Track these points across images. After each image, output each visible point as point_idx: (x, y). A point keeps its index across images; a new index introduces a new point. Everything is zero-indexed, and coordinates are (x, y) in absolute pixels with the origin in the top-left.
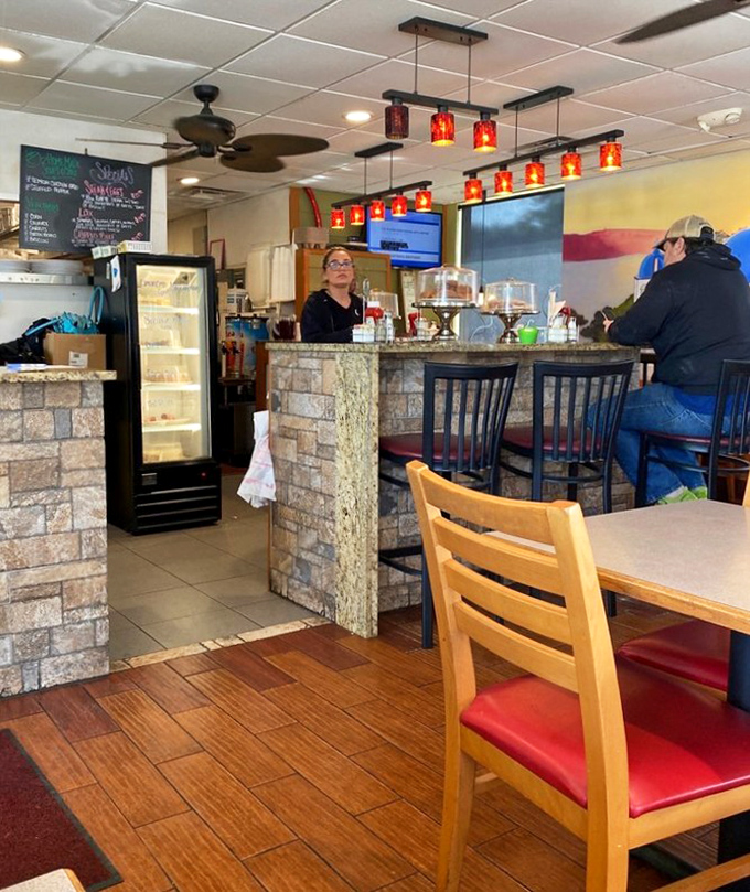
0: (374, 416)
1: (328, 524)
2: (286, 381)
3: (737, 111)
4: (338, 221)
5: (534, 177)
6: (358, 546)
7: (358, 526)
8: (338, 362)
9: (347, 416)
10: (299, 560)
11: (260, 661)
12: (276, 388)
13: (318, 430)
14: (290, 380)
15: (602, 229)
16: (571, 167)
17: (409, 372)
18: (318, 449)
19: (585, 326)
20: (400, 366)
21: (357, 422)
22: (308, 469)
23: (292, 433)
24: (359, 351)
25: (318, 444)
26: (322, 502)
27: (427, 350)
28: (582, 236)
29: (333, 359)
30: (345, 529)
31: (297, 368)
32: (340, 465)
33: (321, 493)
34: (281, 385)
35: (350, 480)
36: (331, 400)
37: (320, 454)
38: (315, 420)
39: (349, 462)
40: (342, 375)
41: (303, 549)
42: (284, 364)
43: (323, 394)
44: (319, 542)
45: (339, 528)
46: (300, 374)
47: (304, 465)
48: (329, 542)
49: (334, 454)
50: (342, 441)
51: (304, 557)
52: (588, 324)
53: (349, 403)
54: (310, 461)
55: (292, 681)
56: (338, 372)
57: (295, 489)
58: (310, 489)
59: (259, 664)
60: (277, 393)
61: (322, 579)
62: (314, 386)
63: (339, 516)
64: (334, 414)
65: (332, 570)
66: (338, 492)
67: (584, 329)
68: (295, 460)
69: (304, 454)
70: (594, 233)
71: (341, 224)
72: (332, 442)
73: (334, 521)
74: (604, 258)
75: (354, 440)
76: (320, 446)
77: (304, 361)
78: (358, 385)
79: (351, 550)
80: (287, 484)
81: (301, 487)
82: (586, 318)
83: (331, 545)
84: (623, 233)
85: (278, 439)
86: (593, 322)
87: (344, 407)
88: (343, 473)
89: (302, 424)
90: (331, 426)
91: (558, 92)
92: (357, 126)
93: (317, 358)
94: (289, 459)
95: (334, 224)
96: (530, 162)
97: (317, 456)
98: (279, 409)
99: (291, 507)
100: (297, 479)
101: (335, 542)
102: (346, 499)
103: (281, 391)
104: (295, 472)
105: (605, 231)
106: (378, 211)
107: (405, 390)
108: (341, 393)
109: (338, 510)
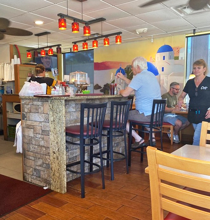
0: (64, 120)
1: (47, 157)
2: (28, 109)
3: (146, 29)
4: (29, 56)
5: (95, 45)
6: (59, 164)
7: (59, 157)
8: (50, 103)
9: (54, 121)
10: (35, 169)
11: (30, 208)
12: (24, 111)
13: (42, 125)
14: (30, 109)
15: (105, 61)
16: (107, 42)
17: (70, 105)
18: (42, 132)
19: (101, 89)
20: (68, 103)
21: (58, 123)
22: (38, 139)
23: (31, 127)
24: (58, 99)
25: (42, 130)
26: (44, 149)
27: (80, 98)
28: (99, 63)
29: (48, 101)
30: (54, 158)
31: (33, 105)
32: (51, 137)
33: (44, 147)
34: (26, 110)
35: (56, 142)
36: (47, 115)
37: (43, 133)
38: (41, 122)
39: (55, 136)
40: (51, 107)
41: (37, 165)
42: (27, 103)
43: (44, 113)
44: (43, 163)
45: (51, 158)
46: (34, 107)
47: (37, 138)
48: (47, 163)
49: (49, 133)
50: (52, 129)
51: (37, 168)
52: (102, 88)
53: (55, 116)
54: (39, 136)
55: (45, 214)
56: (50, 106)
57: (33, 146)
58: (39, 146)
59: (30, 209)
60: (24, 113)
61: (45, 175)
62: (40, 111)
63: (52, 154)
64: (49, 120)
65: (49, 172)
66: (51, 146)
67: (101, 90)
68: (33, 136)
69: (37, 134)
70: (103, 62)
71: (30, 57)
72: (48, 129)
73: (49, 156)
74: (106, 69)
75: (57, 129)
76: (43, 131)
77: (35, 102)
78: (58, 110)
79: (57, 165)
80: (30, 144)
81: (36, 145)
82: (101, 86)
83: (48, 164)
84: (111, 62)
85: (25, 129)
86: (103, 88)
87: (52, 118)
88: (53, 139)
89: (35, 124)
90: (48, 124)
91: (101, 20)
92: (37, 26)
93: (41, 101)
94: (31, 136)
95: (28, 56)
96: (93, 40)
97: (42, 134)
98: (25, 119)
99: (31, 152)
100: (34, 142)
101: (50, 163)
102: (54, 148)
103: (26, 112)
104: (33, 140)
105: (106, 62)
106: (43, 53)
107: (70, 111)
108: (51, 113)
109: (51, 152)
